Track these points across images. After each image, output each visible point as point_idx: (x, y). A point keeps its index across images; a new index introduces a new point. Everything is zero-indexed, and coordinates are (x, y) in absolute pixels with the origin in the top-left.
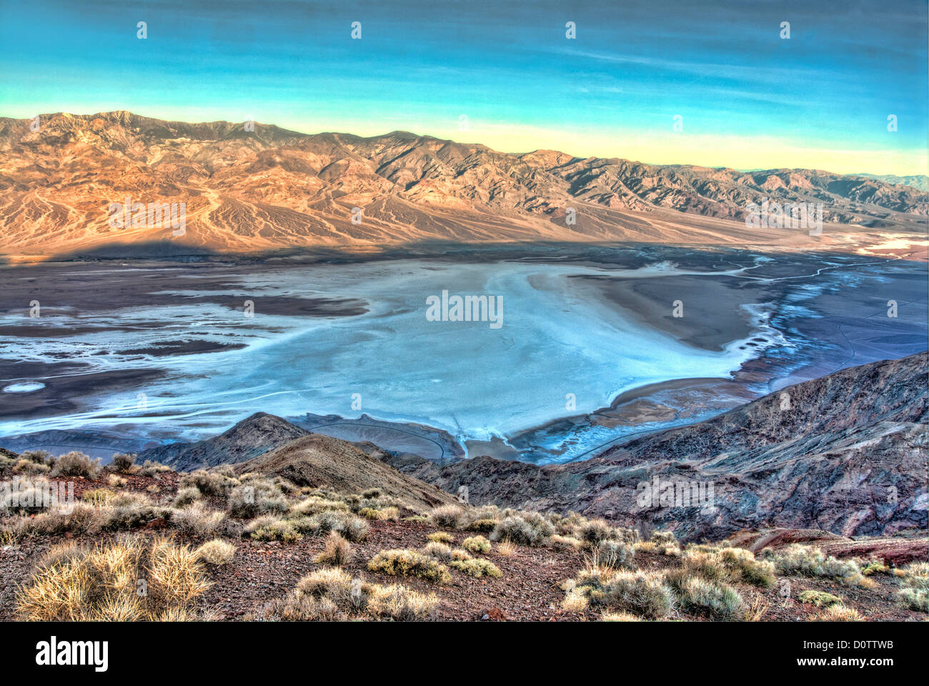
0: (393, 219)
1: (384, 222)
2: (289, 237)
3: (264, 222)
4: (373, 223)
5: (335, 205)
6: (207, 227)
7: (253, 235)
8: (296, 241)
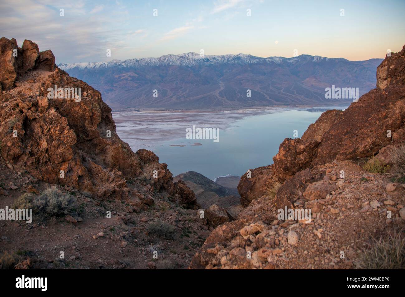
0: (295, 93)
1: (291, 95)
2: (249, 101)
3: (240, 95)
4: (286, 95)
5: (271, 88)
6: (217, 97)
7: (234, 101)
8: (251, 103)
